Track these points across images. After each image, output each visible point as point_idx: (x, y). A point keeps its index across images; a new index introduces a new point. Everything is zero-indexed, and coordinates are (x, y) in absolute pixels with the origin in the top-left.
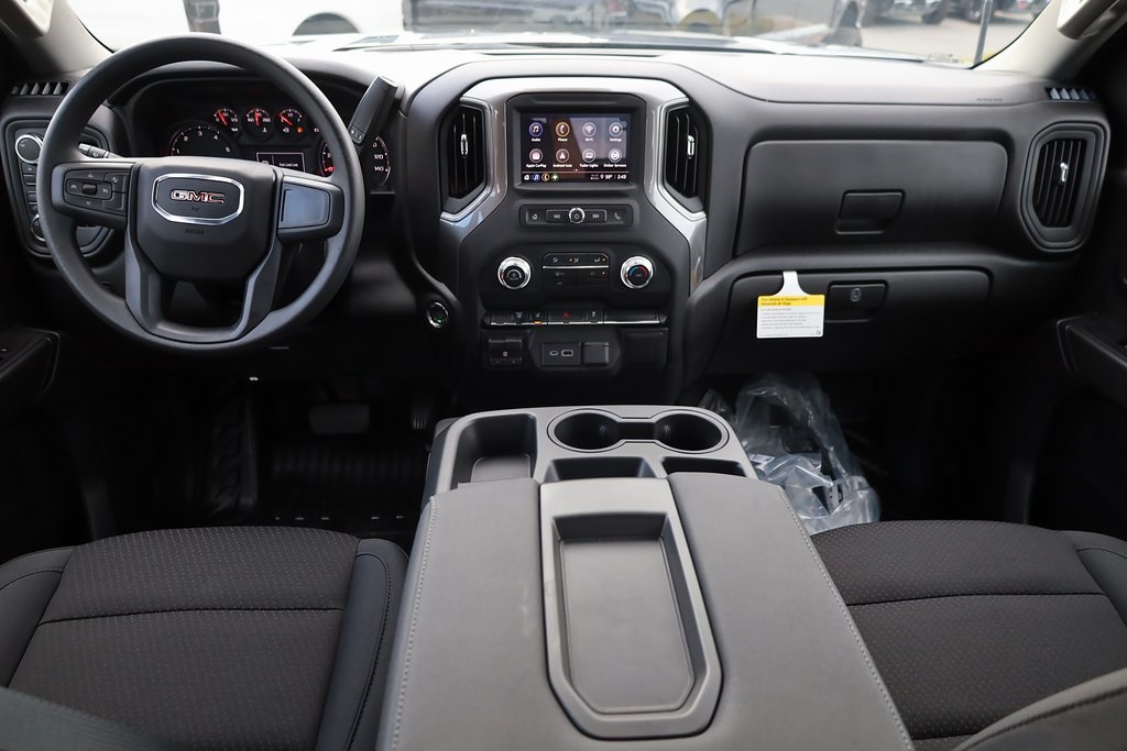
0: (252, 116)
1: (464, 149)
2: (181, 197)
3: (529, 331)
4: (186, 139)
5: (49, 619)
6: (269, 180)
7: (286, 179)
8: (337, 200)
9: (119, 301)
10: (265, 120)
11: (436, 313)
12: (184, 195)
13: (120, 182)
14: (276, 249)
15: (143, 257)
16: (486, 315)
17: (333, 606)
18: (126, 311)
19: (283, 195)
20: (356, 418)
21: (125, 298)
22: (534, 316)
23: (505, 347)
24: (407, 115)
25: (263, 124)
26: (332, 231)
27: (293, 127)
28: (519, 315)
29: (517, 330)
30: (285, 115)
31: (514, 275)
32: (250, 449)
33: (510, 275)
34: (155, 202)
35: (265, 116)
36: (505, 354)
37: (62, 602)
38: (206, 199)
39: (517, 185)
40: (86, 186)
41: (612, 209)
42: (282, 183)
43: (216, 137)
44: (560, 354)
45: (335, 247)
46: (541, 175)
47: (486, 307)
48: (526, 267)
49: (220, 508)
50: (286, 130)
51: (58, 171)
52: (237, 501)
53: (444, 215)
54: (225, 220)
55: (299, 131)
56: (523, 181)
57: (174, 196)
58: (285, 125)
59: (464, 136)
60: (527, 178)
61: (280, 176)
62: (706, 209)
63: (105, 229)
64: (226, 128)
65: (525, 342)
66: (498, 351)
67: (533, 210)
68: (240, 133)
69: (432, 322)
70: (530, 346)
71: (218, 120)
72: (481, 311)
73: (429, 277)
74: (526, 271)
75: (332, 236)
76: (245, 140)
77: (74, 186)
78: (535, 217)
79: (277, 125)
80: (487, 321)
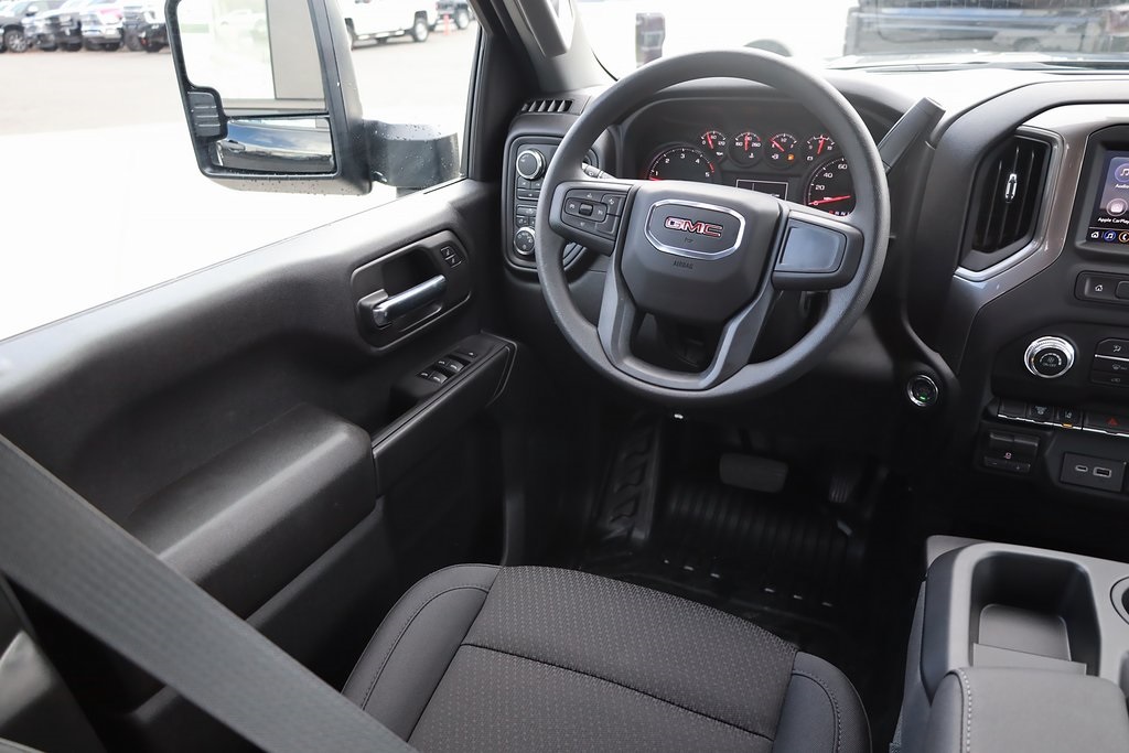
0: (742, 140)
1: (1011, 190)
2: (675, 226)
3: (1049, 433)
4: (667, 161)
5: (472, 642)
6: (774, 214)
7: (794, 214)
8: (855, 247)
9: (590, 328)
10: (755, 145)
11: (919, 388)
12: (680, 224)
13: (616, 204)
14: (766, 294)
15: (623, 284)
16: (992, 403)
17: (761, 732)
18: (596, 340)
19: (787, 232)
20: (771, 476)
21: (597, 326)
22: (1063, 416)
23: (1011, 448)
24: (935, 146)
25: (751, 149)
26: (841, 282)
27: (784, 155)
28: (1041, 411)
29: (1036, 430)
30: (778, 141)
31: (1051, 360)
32: (651, 482)
33: (1045, 360)
34: (648, 228)
35: (755, 140)
36: (1008, 456)
37: (484, 629)
38: (702, 231)
39: (1080, 243)
40: (583, 207)
42: (788, 218)
43: (698, 161)
44: (1091, 471)
45: (839, 302)
46: (1118, 233)
47: (994, 393)
48: (1069, 350)
49: (612, 535)
50: (776, 157)
51: (561, 189)
52: (630, 532)
53: (961, 270)
54: (718, 255)
55: (790, 158)
56: (1089, 239)
57: (668, 224)
58: (776, 150)
59: (1013, 176)
60: (1095, 235)
61: (785, 211)
63: (579, 246)
64: (710, 152)
65: (1042, 446)
66: (999, 451)
67: (1097, 278)
68: (725, 158)
69: (913, 399)
70: (1047, 453)
71: (704, 142)
72: (987, 397)
73: (920, 343)
74: (1069, 357)
75: (838, 287)
76: (728, 166)
77: (572, 206)
78: (1099, 288)
79: (768, 150)
80: (993, 410)
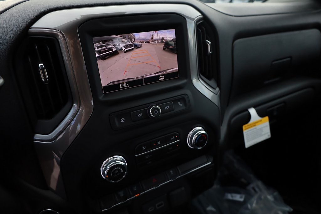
1: (45, 76)
22: (132, 190)
28: (122, 194)
31: (117, 172)
33: (114, 172)
41: (176, 100)
44: (155, 208)
48: (123, 161)
59: (41, 65)
62: (219, 86)
67: (119, 115)
78: (123, 120)
